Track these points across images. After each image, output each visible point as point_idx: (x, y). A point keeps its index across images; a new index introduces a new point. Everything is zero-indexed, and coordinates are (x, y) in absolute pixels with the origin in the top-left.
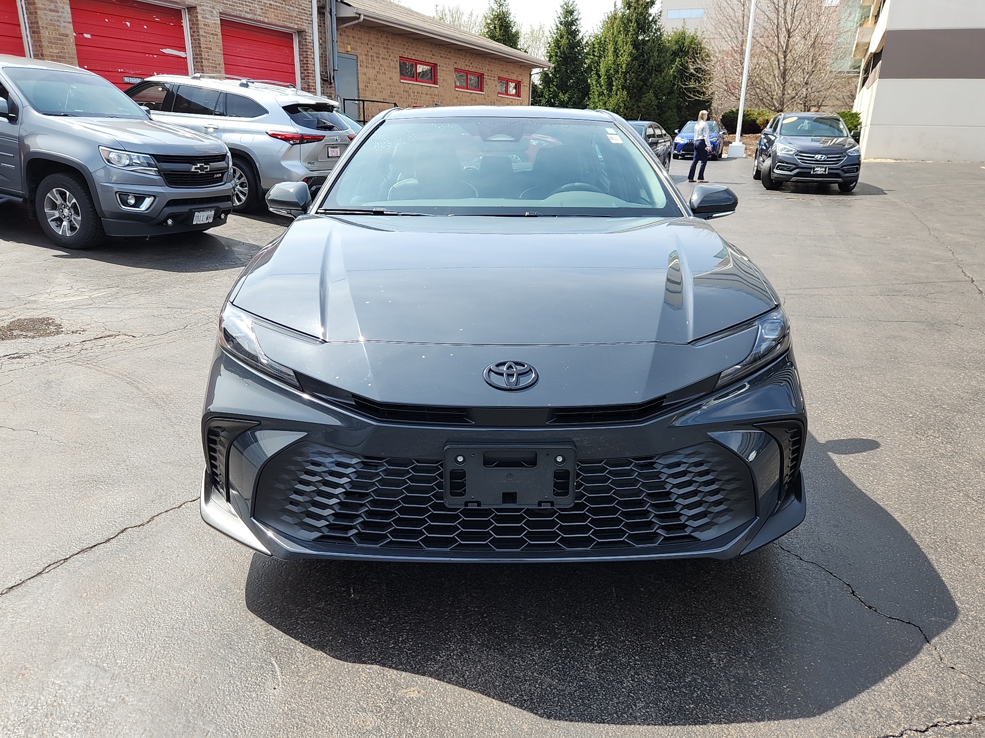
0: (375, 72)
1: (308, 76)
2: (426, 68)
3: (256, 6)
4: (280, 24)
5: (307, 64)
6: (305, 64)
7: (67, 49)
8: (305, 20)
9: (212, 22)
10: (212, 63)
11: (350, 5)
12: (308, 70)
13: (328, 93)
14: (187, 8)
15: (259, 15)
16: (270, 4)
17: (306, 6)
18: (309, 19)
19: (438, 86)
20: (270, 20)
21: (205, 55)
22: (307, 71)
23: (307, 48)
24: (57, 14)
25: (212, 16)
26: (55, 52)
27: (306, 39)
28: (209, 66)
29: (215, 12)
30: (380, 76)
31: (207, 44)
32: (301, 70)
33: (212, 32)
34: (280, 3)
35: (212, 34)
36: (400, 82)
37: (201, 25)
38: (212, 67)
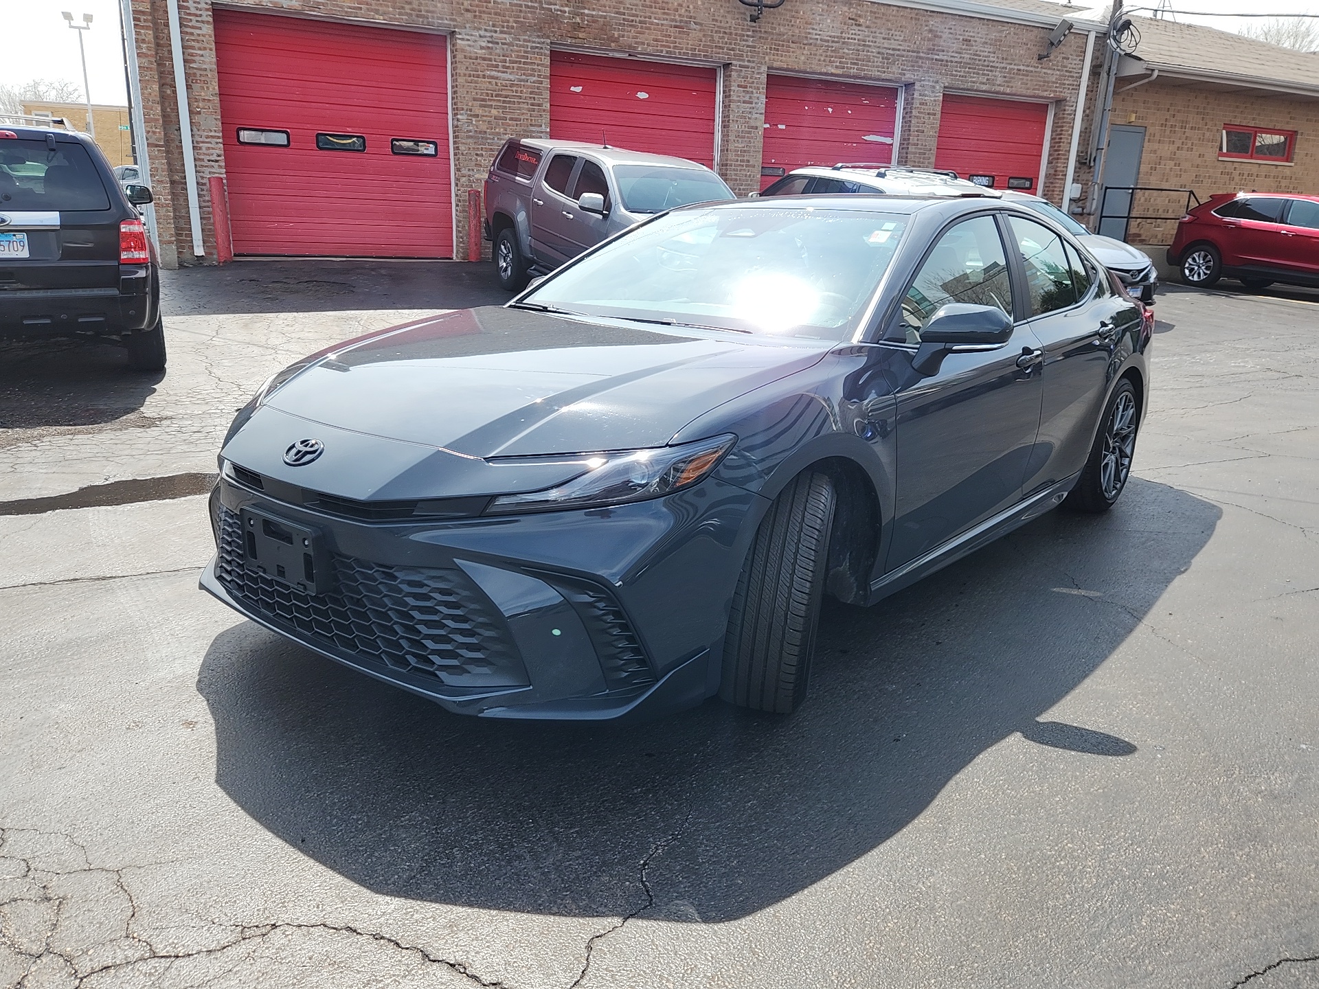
0: (1173, 148)
1: (1058, 159)
2: (1278, 139)
3: (997, 73)
4: (1028, 94)
5: (1060, 142)
6: (1057, 143)
7: (754, 142)
8: (1068, 85)
9: (932, 99)
10: (921, 149)
11: (1140, 59)
12: (1059, 151)
13: (1083, 180)
14: (905, 85)
15: (999, 85)
16: (1019, 70)
17: (1074, 67)
18: (1075, 83)
19: (1292, 164)
20: (1014, 90)
21: (913, 140)
22: (1057, 153)
23: (1064, 122)
24: (751, 105)
25: (933, 92)
26: (740, 146)
27: (1065, 110)
28: (915, 153)
29: (938, 87)
30: (1182, 154)
31: (919, 126)
32: (1049, 151)
33: (929, 111)
34: (1035, 67)
35: (928, 114)
36: (1218, 160)
37: (916, 104)
38: (920, 153)
